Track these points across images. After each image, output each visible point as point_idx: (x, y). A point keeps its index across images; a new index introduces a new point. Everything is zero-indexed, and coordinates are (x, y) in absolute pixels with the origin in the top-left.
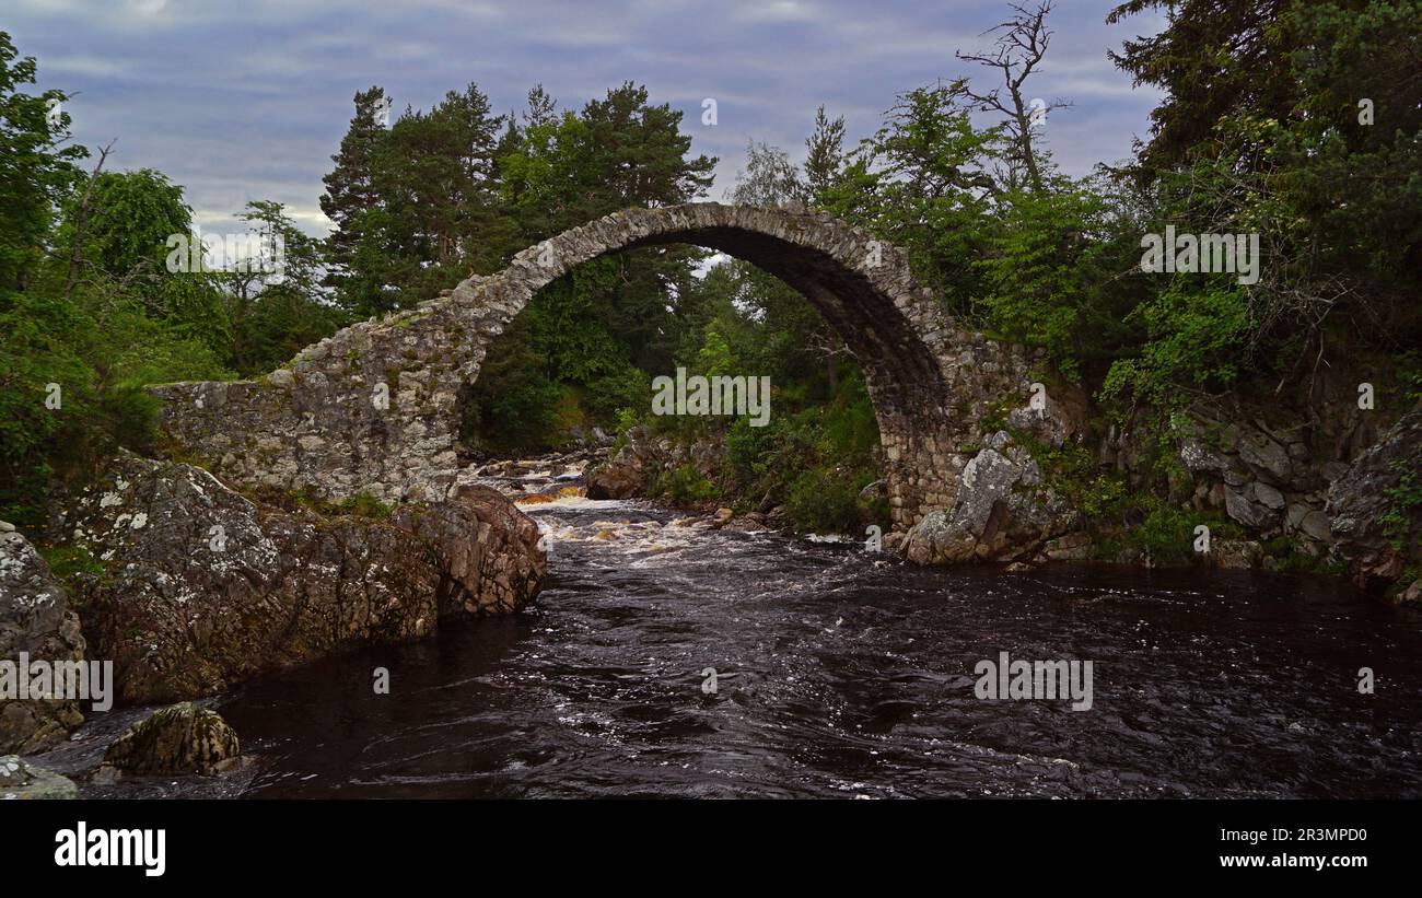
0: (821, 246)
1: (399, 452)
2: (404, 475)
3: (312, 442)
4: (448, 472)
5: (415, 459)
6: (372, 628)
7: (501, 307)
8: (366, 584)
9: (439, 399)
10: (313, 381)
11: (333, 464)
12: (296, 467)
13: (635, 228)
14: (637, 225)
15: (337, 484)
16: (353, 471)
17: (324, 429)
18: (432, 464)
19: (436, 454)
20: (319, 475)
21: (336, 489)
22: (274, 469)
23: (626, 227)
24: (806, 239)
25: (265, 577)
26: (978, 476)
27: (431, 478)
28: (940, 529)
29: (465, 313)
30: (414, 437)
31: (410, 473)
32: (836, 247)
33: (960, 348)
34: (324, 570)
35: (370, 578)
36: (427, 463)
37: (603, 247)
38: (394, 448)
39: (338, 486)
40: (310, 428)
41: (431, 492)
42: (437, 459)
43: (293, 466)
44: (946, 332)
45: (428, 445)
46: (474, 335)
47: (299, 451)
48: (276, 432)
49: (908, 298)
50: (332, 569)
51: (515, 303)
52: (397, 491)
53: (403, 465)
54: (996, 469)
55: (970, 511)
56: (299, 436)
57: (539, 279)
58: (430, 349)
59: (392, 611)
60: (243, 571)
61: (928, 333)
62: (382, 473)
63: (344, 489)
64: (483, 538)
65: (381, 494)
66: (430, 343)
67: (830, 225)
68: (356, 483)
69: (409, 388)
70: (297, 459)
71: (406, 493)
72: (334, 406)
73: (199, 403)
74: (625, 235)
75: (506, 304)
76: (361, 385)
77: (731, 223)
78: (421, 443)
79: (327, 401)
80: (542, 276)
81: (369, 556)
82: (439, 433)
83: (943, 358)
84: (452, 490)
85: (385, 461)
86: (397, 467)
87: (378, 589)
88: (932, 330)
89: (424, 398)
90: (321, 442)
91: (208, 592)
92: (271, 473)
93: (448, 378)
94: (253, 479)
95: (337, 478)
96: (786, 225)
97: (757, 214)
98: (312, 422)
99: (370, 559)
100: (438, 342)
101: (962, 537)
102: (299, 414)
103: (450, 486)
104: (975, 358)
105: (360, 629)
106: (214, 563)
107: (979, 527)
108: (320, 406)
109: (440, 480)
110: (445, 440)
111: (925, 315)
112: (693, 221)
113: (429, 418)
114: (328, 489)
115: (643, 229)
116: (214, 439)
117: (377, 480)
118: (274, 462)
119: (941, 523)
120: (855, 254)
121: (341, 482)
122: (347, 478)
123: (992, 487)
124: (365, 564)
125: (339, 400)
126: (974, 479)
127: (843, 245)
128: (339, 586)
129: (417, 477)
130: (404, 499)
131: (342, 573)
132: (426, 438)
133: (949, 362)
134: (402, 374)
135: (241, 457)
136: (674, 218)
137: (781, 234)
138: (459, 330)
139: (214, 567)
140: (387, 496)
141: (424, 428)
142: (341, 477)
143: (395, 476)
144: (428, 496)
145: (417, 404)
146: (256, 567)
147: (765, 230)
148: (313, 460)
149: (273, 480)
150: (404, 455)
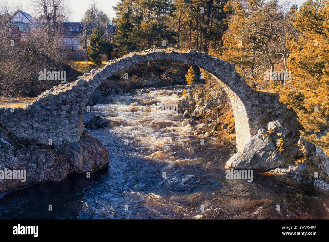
1: (61, 128)
2: (62, 135)
3: (36, 125)
4: (75, 134)
5: (66, 130)
6: (46, 181)
7: (91, 86)
9: (73, 113)
10: (37, 108)
11: (42, 131)
12: (32, 132)
13: (134, 61)
14: (134, 60)
16: (48, 133)
17: (40, 122)
18: (71, 132)
19: (72, 129)
20: (38, 134)
21: (43, 138)
22: (26, 132)
27: (70, 136)
29: (80, 88)
30: (65, 124)
31: (64, 134)
33: (254, 99)
34: (32, 165)
35: (45, 168)
36: (69, 132)
40: (36, 121)
41: (70, 140)
42: (72, 131)
43: (31, 132)
44: (248, 93)
45: (69, 126)
47: (33, 128)
48: (26, 122)
50: (34, 165)
51: (96, 85)
52: (61, 139)
53: (62, 132)
55: (246, 156)
56: (33, 123)
57: (103, 78)
58: (70, 99)
59: (51, 177)
62: (57, 134)
64: (85, 154)
65: (56, 140)
66: (70, 97)
67: (205, 57)
68: (49, 137)
69: (64, 110)
70: (32, 130)
71: (63, 140)
72: (42, 115)
73: (6, 114)
75: (93, 86)
76: (50, 109)
78: (67, 126)
79: (40, 114)
81: (46, 161)
82: (72, 123)
84: (76, 140)
85: (57, 131)
86: (60, 133)
87: (47, 170)
88: (243, 92)
90: (39, 125)
93: (75, 107)
94: (21, 135)
95: (43, 135)
98: (36, 119)
100: (73, 97)
102: (33, 117)
103: (76, 138)
104: (260, 102)
105: (42, 181)
108: (38, 115)
109: (73, 136)
110: (74, 125)
111: (240, 87)
112: (154, 58)
114: (41, 138)
116: (10, 124)
117: (55, 136)
118: (26, 130)
123: (255, 149)
124: (44, 164)
125: (44, 113)
127: (209, 64)
128: (36, 169)
129: (66, 135)
130: (63, 142)
131: (37, 166)
132: (69, 124)
134: (62, 106)
140: (57, 141)
141: (68, 122)
142: (45, 135)
143: (60, 135)
145: (66, 115)
146: (11, 165)
148: (37, 130)
149: (26, 135)
150: (62, 129)
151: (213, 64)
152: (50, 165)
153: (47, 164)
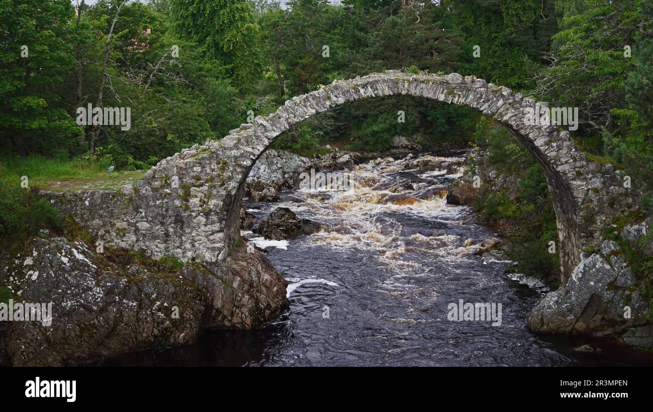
0: (475, 105)
1: (191, 233)
2: (193, 246)
3: (143, 226)
4: (218, 245)
5: (200, 237)
6: (155, 337)
7: (250, 150)
8: (153, 313)
9: (213, 203)
10: (144, 192)
11: (155, 238)
12: (135, 239)
13: (335, 99)
14: (336, 96)
15: (157, 249)
16: (165, 242)
17: (150, 219)
18: (209, 240)
19: (211, 234)
20: (147, 243)
21: (156, 251)
22: (124, 239)
23: (329, 98)
24: (462, 100)
25: (95, 308)
26: (584, 274)
27: (208, 248)
28: (550, 307)
29: (228, 153)
30: (198, 224)
31: (197, 245)
32: (486, 105)
33: (590, 176)
34: (130, 304)
35: (154, 310)
36: (206, 240)
37: (314, 111)
38: (188, 230)
39: (157, 250)
40: (142, 218)
41: (208, 256)
42: (212, 237)
43: (134, 238)
44: (578, 164)
45: (207, 229)
46: (234, 166)
47: (137, 230)
48: (125, 219)
49: (547, 139)
50: (134, 304)
51: (258, 147)
52: (189, 254)
53: (193, 240)
54: (598, 270)
55: (573, 298)
56: (137, 222)
57: (273, 132)
58: (208, 174)
59: (166, 329)
60: (82, 305)
61: (562, 164)
62: (181, 244)
63: (161, 252)
64: (235, 285)
65: (180, 255)
66: (208, 171)
67: (483, 89)
68: (167, 249)
69: (196, 196)
70: (136, 234)
71: (194, 256)
72: (155, 206)
73: (87, 203)
74: (328, 103)
75: (253, 148)
76: (169, 194)
77: (404, 92)
78: (203, 228)
79: (151, 203)
80: (274, 130)
81: (157, 297)
82: (213, 223)
83: (575, 183)
84: (220, 256)
85: (183, 237)
86: (190, 241)
87: (159, 316)
88: (566, 162)
89: (204, 202)
90: (148, 225)
91: (60, 317)
92: (123, 241)
93: (218, 192)
94: (114, 244)
95: (157, 246)
96: (445, 91)
97: (423, 85)
98: (143, 214)
99: (157, 299)
100: (213, 170)
101: (564, 315)
102: (137, 210)
103: (220, 253)
104: (604, 183)
105: (149, 337)
106: (64, 302)
107: (578, 310)
108: (148, 205)
109: (213, 249)
110: (216, 227)
111: (561, 151)
112: (376, 92)
113: (207, 214)
114: (152, 251)
115: (340, 99)
116: (94, 222)
117: (178, 247)
118: (124, 235)
119: (552, 303)
120: (502, 109)
121: (159, 248)
122: (162, 246)
123: (592, 283)
124: (153, 302)
125: (158, 202)
126: (580, 275)
127: (492, 103)
128: (138, 313)
129: (201, 247)
130: (193, 259)
131: (140, 306)
132: (206, 225)
133: (579, 186)
134: (192, 189)
135: (108, 232)
136: (362, 91)
137: (442, 98)
138: (225, 163)
139: (63, 304)
140: (184, 257)
141: (205, 220)
142: (159, 245)
143: (188, 246)
144: (207, 258)
145: (201, 206)
146: (89, 303)
147: (429, 96)
148: (144, 235)
149: (123, 245)
150: (193, 234)
151: (501, 102)
152: (165, 304)
153: (158, 303)
